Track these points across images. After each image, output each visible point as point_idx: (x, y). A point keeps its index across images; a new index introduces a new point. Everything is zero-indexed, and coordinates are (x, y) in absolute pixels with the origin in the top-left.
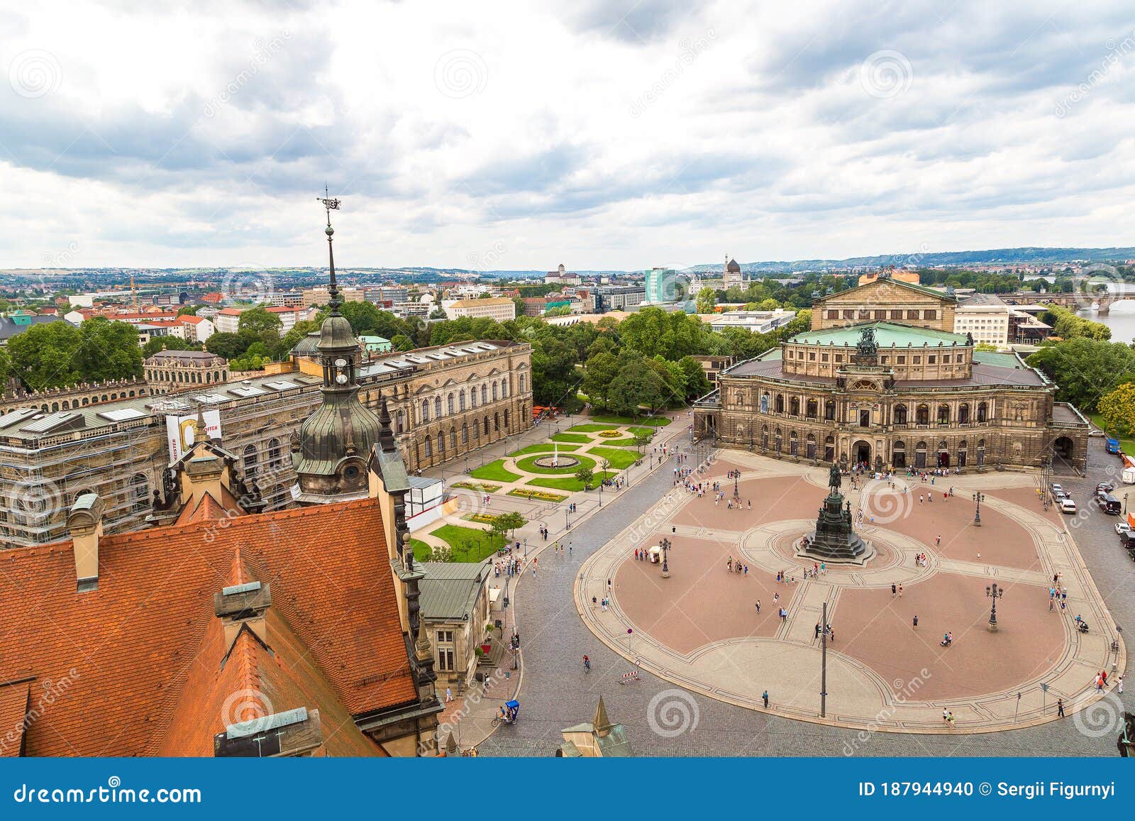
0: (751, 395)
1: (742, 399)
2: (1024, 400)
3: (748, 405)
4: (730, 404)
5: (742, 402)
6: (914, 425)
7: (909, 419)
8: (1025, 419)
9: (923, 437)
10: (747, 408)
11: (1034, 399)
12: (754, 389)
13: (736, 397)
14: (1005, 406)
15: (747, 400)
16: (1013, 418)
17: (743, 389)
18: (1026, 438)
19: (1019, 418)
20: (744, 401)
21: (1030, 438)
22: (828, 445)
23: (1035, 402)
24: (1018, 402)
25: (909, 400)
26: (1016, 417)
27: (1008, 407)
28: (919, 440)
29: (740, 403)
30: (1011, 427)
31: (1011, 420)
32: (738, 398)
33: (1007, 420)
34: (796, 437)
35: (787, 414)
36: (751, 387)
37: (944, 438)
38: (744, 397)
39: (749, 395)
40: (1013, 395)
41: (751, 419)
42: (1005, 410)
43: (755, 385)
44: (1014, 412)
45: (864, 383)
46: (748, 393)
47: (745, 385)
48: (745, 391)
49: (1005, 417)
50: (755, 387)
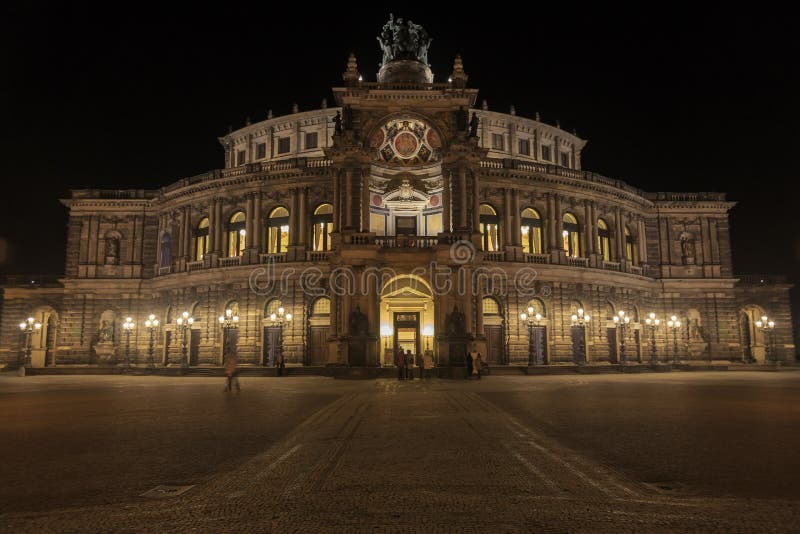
0: (139, 240)
1: (118, 249)
2: (692, 223)
3: (132, 263)
4: (86, 264)
5: (117, 257)
7: (506, 238)
8: (700, 261)
10: (127, 270)
11: (709, 220)
12: (150, 224)
13: (102, 244)
14: (663, 236)
15: (131, 253)
16: (679, 261)
18: (707, 299)
19: (690, 260)
20: (121, 253)
21: (715, 298)
22: (317, 321)
23: (713, 225)
24: (683, 228)
25: (502, 191)
26: (685, 257)
27: (668, 240)
29: (110, 259)
30: (679, 278)
31: (674, 264)
32: (107, 248)
33: (671, 264)
36: (142, 218)
38: (122, 245)
39: (134, 238)
40: (673, 215)
41: (136, 296)
42: (664, 244)
43: (152, 214)
44: (678, 250)
45: (403, 147)
46: (131, 236)
47: (126, 213)
48: (126, 229)
49: (665, 259)
50: (151, 217)
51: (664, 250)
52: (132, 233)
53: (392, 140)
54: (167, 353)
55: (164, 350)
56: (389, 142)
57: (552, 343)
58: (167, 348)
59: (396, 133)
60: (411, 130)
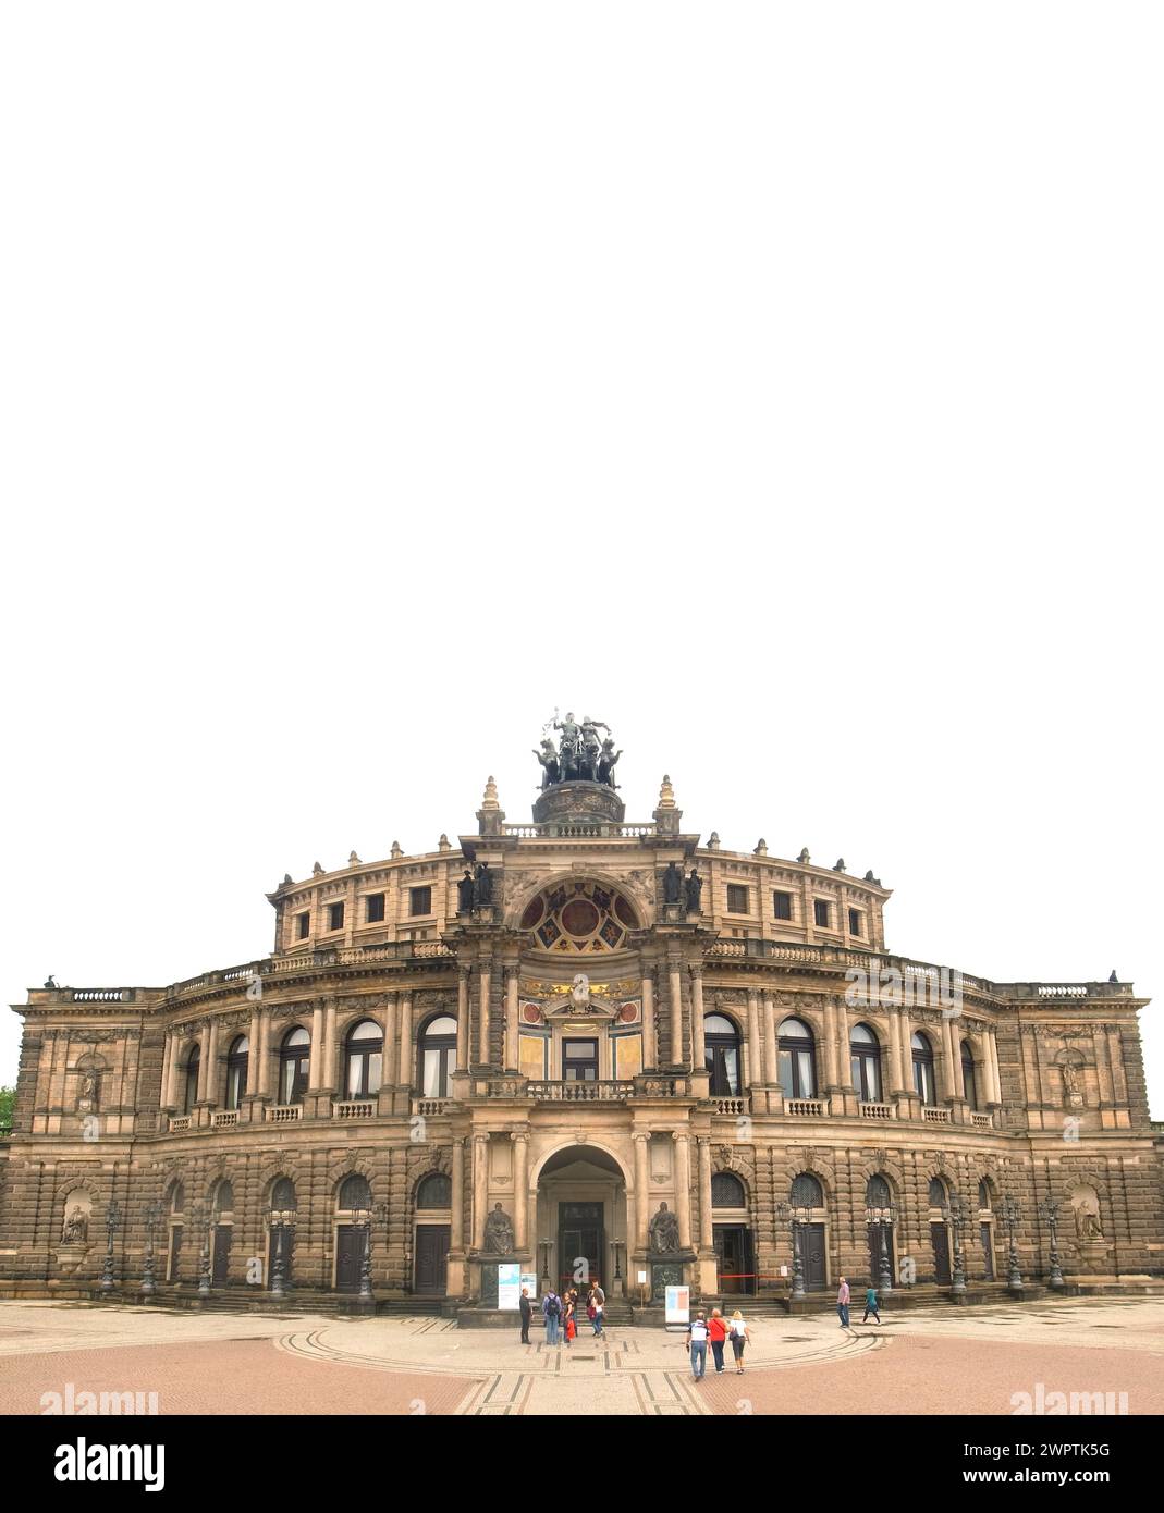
0: (132, 1070)
1: (98, 1085)
3: (120, 1111)
4: (47, 1111)
5: (97, 1100)
6: (775, 1100)
7: (752, 1074)
8: (1094, 1100)
9: (809, 1154)
10: (112, 1124)
11: (1107, 1028)
12: (149, 1045)
14: (1028, 1057)
15: (118, 1091)
16: (1056, 1100)
17: (103, 1048)
18: (1108, 1168)
20: (103, 1096)
21: (1120, 1167)
22: (428, 1217)
23: (1112, 1040)
24: (1061, 1044)
25: (744, 994)
26: (1066, 1094)
27: (1036, 1065)
28: (799, 1165)
29: (85, 1104)
31: (1050, 1107)
32: (81, 1084)
33: (1043, 1107)
34: (291, 1203)
35: (257, 1107)
36: (139, 1034)
37: (882, 1157)
38: (105, 1078)
39: (125, 1069)
40: (1044, 1021)
41: (124, 1167)
42: (1030, 1071)
43: (155, 1026)
44: (1055, 1081)
45: (574, 924)
46: (121, 1063)
47: (113, 1026)
48: (112, 1053)
49: (1032, 1098)
50: (153, 1032)
51: (1031, 1082)
52: (121, 1057)
53: (557, 914)
54: (175, 1265)
55: (169, 1259)
56: (552, 916)
57: (835, 1253)
58: (175, 1256)
59: (563, 901)
60: (588, 897)
